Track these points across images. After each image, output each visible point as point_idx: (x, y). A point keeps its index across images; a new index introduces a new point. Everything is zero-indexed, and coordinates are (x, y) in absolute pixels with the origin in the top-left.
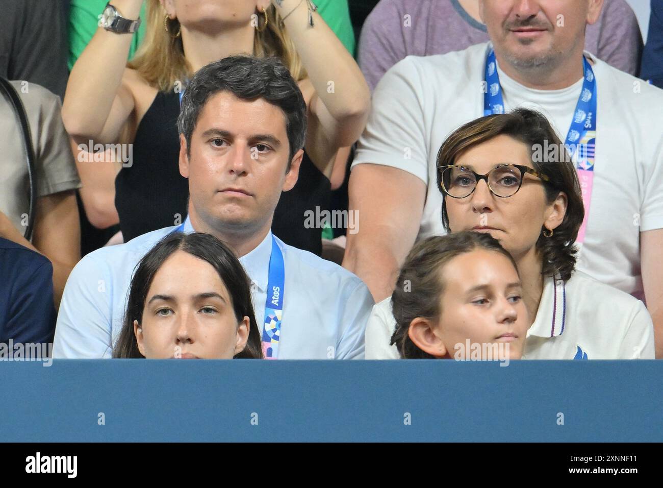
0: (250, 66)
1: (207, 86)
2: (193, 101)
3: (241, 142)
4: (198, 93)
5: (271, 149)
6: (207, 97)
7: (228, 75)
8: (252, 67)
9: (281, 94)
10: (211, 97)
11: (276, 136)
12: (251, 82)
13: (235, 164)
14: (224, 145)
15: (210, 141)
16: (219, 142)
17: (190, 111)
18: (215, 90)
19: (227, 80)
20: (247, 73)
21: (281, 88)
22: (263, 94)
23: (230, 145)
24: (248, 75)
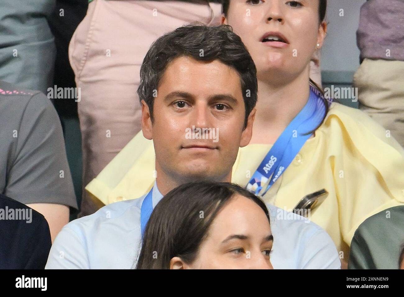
0: (205, 32)
1: (167, 52)
2: (153, 69)
3: (201, 103)
4: (158, 61)
5: (229, 108)
6: (167, 62)
7: (185, 40)
8: (206, 33)
9: (235, 56)
10: (170, 63)
11: (233, 95)
12: (208, 45)
13: (198, 123)
14: (186, 107)
15: (172, 104)
16: (181, 105)
17: (151, 78)
18: (174, 56)
19: (185, 45)
20: (203, 38)
21: (235, 51)
22: (219, 55)
23: (191, 106)
24: (204, 40)
